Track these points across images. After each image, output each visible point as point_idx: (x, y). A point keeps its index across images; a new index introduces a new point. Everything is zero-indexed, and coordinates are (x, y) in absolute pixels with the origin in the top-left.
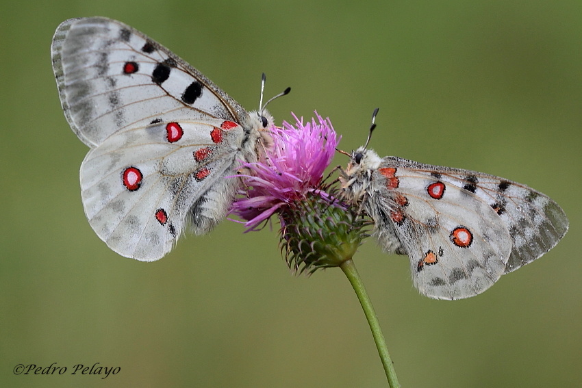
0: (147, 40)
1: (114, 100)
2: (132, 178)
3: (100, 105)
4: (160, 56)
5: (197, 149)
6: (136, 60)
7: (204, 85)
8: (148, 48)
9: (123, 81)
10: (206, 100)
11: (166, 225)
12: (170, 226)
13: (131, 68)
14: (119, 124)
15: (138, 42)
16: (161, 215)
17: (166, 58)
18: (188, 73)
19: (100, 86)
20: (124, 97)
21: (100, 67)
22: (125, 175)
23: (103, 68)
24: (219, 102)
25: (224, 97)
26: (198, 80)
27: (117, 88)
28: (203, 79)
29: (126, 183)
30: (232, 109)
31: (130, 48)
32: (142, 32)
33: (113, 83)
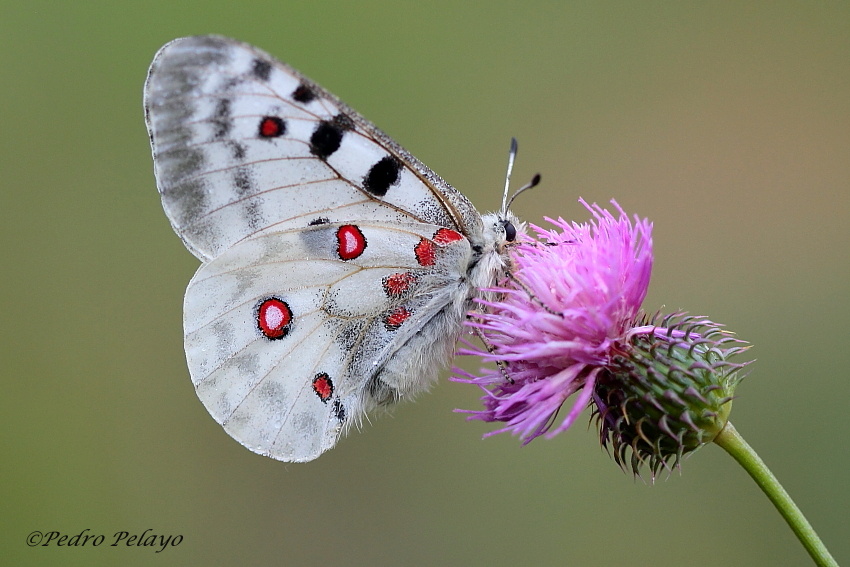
0: (302, 80)
1: (243, 183)
2: (274, 317)
3: (220, 191)
4: (324, 109)
5: (390, 274)
6: (281, 116)
7: (403, 164)
8: (303, 95)
9: (258, 149)
10: (408, 190)
11: (331, 402)
12: (337, 404)
13: (272, 128)
14: (253, 223)
15: (284, 82)
16: (323, 384)
17: (335, 112)
18: (375, 141)
19: (218, 157)
20: (260, 177)
21: (218, 123)
22: (261, 311)
23: (222, 124)
24: (430, 194)
25: (439, 187)
26: (392, 154)
27: (247, 161)
28: (400, 154)
29: (262, 325)
30: (452, 208)
31: (271, 93)
32: (293, 66)
33: (240, 153)
